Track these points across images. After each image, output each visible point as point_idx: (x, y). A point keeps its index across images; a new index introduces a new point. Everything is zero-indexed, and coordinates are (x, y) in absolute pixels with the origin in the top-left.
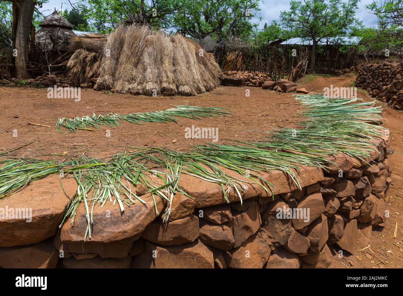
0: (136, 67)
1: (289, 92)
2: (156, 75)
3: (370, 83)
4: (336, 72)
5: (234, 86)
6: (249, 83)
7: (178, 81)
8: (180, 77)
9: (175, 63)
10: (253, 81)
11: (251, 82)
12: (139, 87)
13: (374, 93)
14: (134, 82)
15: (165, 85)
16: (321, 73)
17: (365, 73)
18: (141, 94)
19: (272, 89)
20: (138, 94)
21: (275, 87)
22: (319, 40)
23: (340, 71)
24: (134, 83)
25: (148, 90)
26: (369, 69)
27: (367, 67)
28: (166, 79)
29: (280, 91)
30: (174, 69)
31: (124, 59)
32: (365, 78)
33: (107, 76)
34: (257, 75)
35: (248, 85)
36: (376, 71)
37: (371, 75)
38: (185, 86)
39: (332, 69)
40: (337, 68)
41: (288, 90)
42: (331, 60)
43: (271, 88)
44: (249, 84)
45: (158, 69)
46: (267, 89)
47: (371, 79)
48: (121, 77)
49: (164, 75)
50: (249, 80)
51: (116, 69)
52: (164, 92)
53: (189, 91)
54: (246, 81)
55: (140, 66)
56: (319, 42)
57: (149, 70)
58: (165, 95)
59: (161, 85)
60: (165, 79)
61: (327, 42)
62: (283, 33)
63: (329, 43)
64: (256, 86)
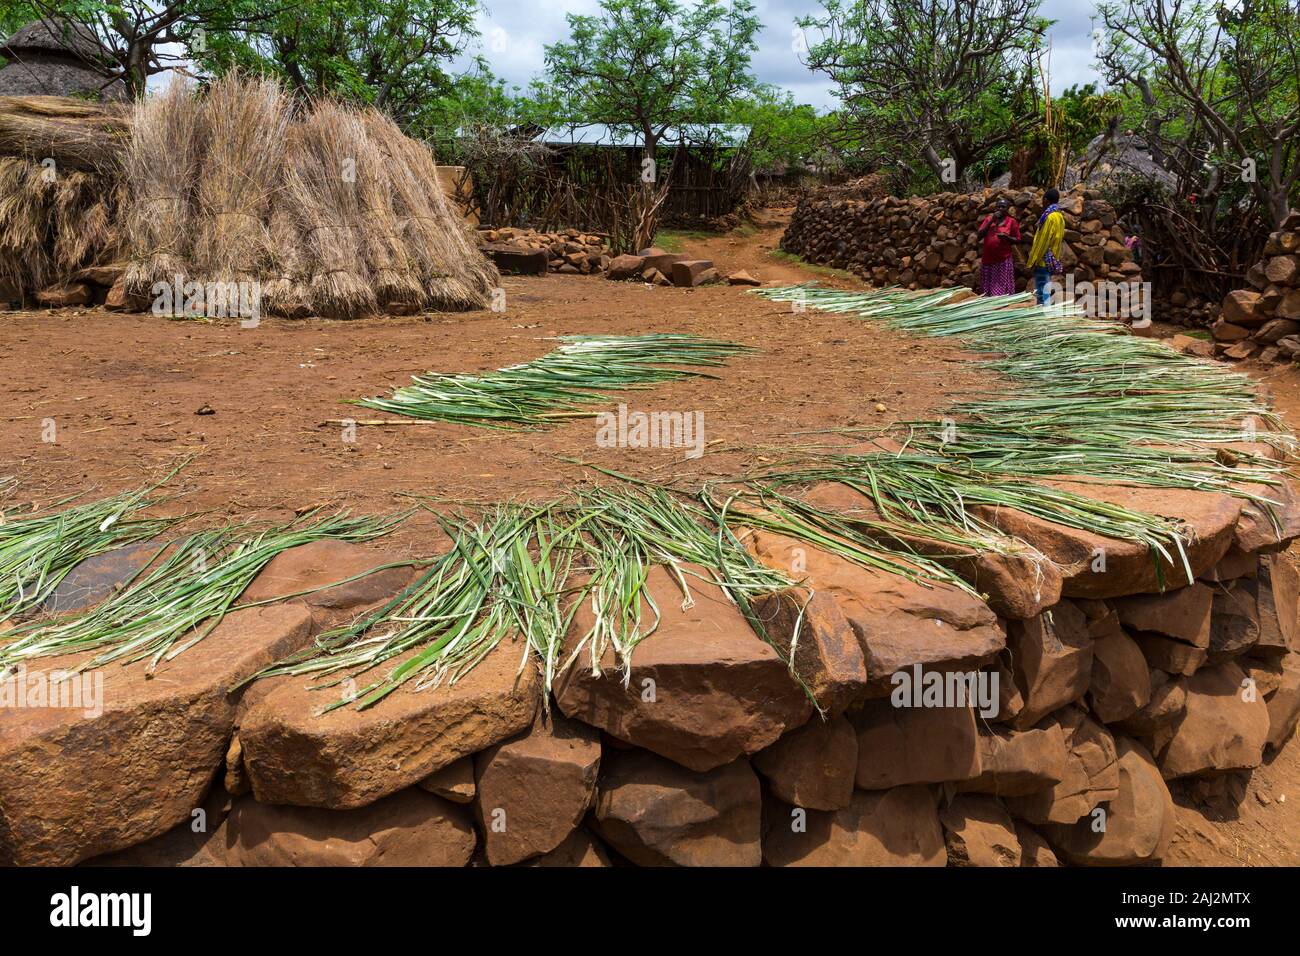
0: (267, 222)
1: (702, 284)
2: (354, 247)
3: (854, 253)
4: (715, 225)
5: (523, 273)
6: (561, 265)
7: (422, 265)
8: (428, 254)
9: (400, 207)
10: (573, 256)
11: (567, 260)
12: (300, 291)
13: (879, 277)
14: (274, 273)
15: (390, 279)
16: (675, 228)
17: (830, 226)
18: (312, 315)
19: (640, 279)
20: (302, 313)
21: (649, 273)
22: (661, 134)
23: (722, 220)
24: (279, 278)
25: (341, 300)
26: (839, 215)
27: (834, 211)
28: (387, 261)
29: (663, 284)
30: (402, 225)
31: (223, 196)
32: (832, 239)
33: (165, 257)
34: (572, 239)
35: (558, 270)
36: (865, 220)
37: (849, 231)
38: (448, 279)
39: (703, 216)
40: (711, 213)
41: (698, 279)
42: (697, 191)
43: (634, 274)
44: (563, 267)
45: (355, 226)
46: (625, 279)
47: (854, 241)
48: (225, 258)
49: (376, 244)
50: (560, 256)
51: (194, 232)
52: (390, 302)
53: (464, 297)
54: (552, 258)
55: (281, 218)
56: (662, 139)
57: (324, 233)
58: (393, 313)
59: (376, 280)
60: (384, 260)
61: (681, 140)
62: (515, 106)
63: (687, 142)
64: (581, 273)
